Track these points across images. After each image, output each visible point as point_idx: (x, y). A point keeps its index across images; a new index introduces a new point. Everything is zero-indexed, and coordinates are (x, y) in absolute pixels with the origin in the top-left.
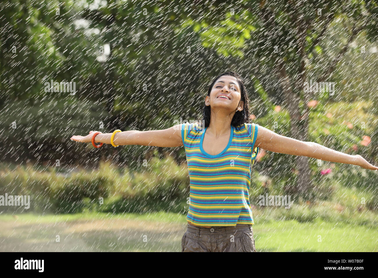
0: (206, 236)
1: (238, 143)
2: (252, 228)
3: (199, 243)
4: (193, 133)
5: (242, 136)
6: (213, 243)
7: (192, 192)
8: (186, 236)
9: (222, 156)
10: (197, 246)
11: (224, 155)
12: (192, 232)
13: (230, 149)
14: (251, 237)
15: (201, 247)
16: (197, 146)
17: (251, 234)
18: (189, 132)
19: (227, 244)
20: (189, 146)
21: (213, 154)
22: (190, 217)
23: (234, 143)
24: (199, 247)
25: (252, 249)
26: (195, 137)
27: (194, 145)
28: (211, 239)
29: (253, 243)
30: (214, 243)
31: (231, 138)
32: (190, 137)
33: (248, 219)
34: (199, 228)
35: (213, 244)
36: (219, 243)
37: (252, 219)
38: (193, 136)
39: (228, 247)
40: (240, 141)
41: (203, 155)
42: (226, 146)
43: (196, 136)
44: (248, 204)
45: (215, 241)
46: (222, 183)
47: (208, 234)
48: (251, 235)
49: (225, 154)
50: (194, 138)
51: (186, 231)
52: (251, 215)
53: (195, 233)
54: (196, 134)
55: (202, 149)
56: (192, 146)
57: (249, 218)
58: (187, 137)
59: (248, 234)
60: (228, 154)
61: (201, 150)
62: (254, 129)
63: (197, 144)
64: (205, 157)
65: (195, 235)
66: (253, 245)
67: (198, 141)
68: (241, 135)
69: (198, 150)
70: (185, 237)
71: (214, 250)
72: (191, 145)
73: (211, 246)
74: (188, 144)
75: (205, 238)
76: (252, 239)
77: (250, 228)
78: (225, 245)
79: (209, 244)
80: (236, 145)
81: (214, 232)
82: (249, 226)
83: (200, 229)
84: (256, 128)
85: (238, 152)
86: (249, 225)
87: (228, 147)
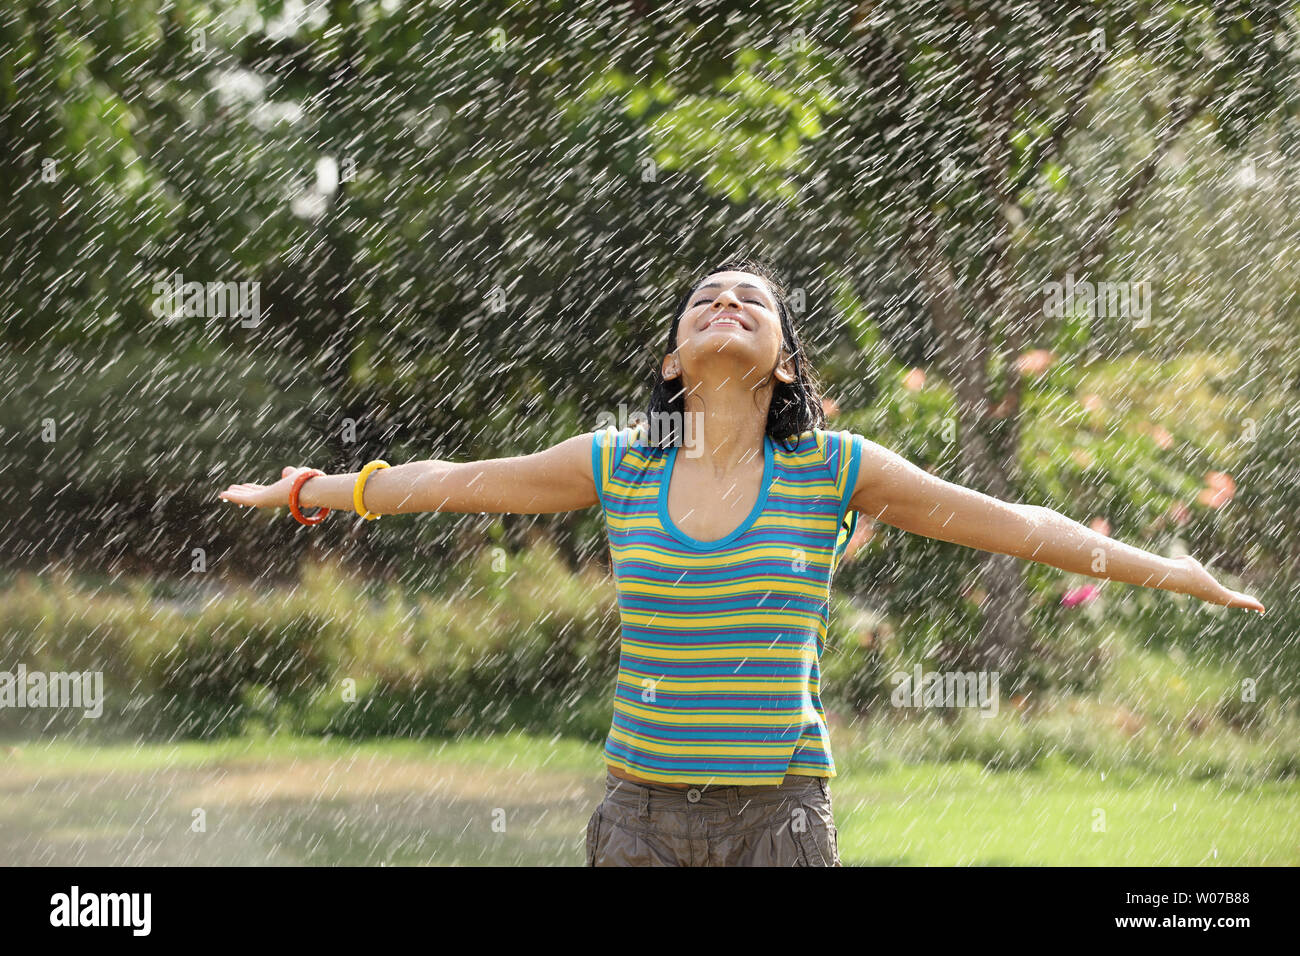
0: (672, 816)
1: (789, 501)
2: (827, 789)
3: (647, 841)
4: (632, 461)
5: (803, 475)
6: (697, 838)
7: (628, 664)
8: (601, 818)
9: (735, 544)
10: (641, 849)
11: (742, 542)
12: (622, 803)
13: (763, 522)
14: (826, 819)
15: (654, 854)
16: (647, 507)
17: (825, 807)
18: (618, 459)
19: (744, 842)
20: (620, 507)
21: (704, 536)
22: (617, 751)
23: (776, 499)
24: (650, 855)
25: (830, 858)
26: (641, 477)
27: (637, 503)
28: (689, 826)
29: (831, 839)
30: (701, 838)
31: (765, 482)
32: (624, 475)
33: (817, 758)
34: (650, 787)
35: (696, 844)
36: (717, 839)
37: (830, 759)
38: (633, 472)
39: (747, 851)
40: (795, 491)
41: (672, 540)
42: (750, 509)
43: (643, 473)
44: (817, 707)
45: (705, 832)
46: (734, 637)
47: (680, 810)
48: (824, 813)
49: (744, 537)
50: (636, 478)
51: (602, 798)
52: (826, 743)
53: (634, 806)
54: (645, 465)
55: (665, 518)
56: (632, 508)
57: (821, 754)
58: (614, 476)
59: (816, 809)
60: (757, 538)
61: (662, 521)
62: (848, 451)
63: (647, 501)
64: (678, 546)
65: (632, 811)
66: (833, 847)
67: (650, 491)
68: (801, 470)
69: (653, 522)
70: (599, 819)
71: (699, 861)
72: (628, 502)
73: (691, 848)
74: (616, 501)
75: (670, 821)
76: (828, 826)
77: (821, 788)
78: (738, 845)
79: (684, 844)
80: (782, 505)
81: (699, 802)
82: (820, 781)
83: (652, 792)
84: (856, 450)
85: (793, 532)
86: (819, 779)
87: (755, 514)
